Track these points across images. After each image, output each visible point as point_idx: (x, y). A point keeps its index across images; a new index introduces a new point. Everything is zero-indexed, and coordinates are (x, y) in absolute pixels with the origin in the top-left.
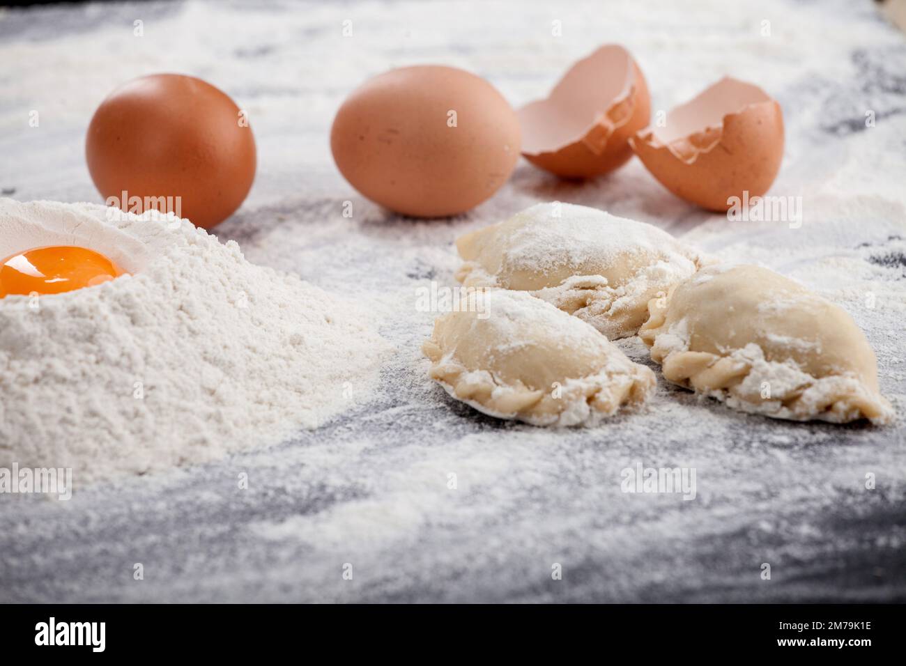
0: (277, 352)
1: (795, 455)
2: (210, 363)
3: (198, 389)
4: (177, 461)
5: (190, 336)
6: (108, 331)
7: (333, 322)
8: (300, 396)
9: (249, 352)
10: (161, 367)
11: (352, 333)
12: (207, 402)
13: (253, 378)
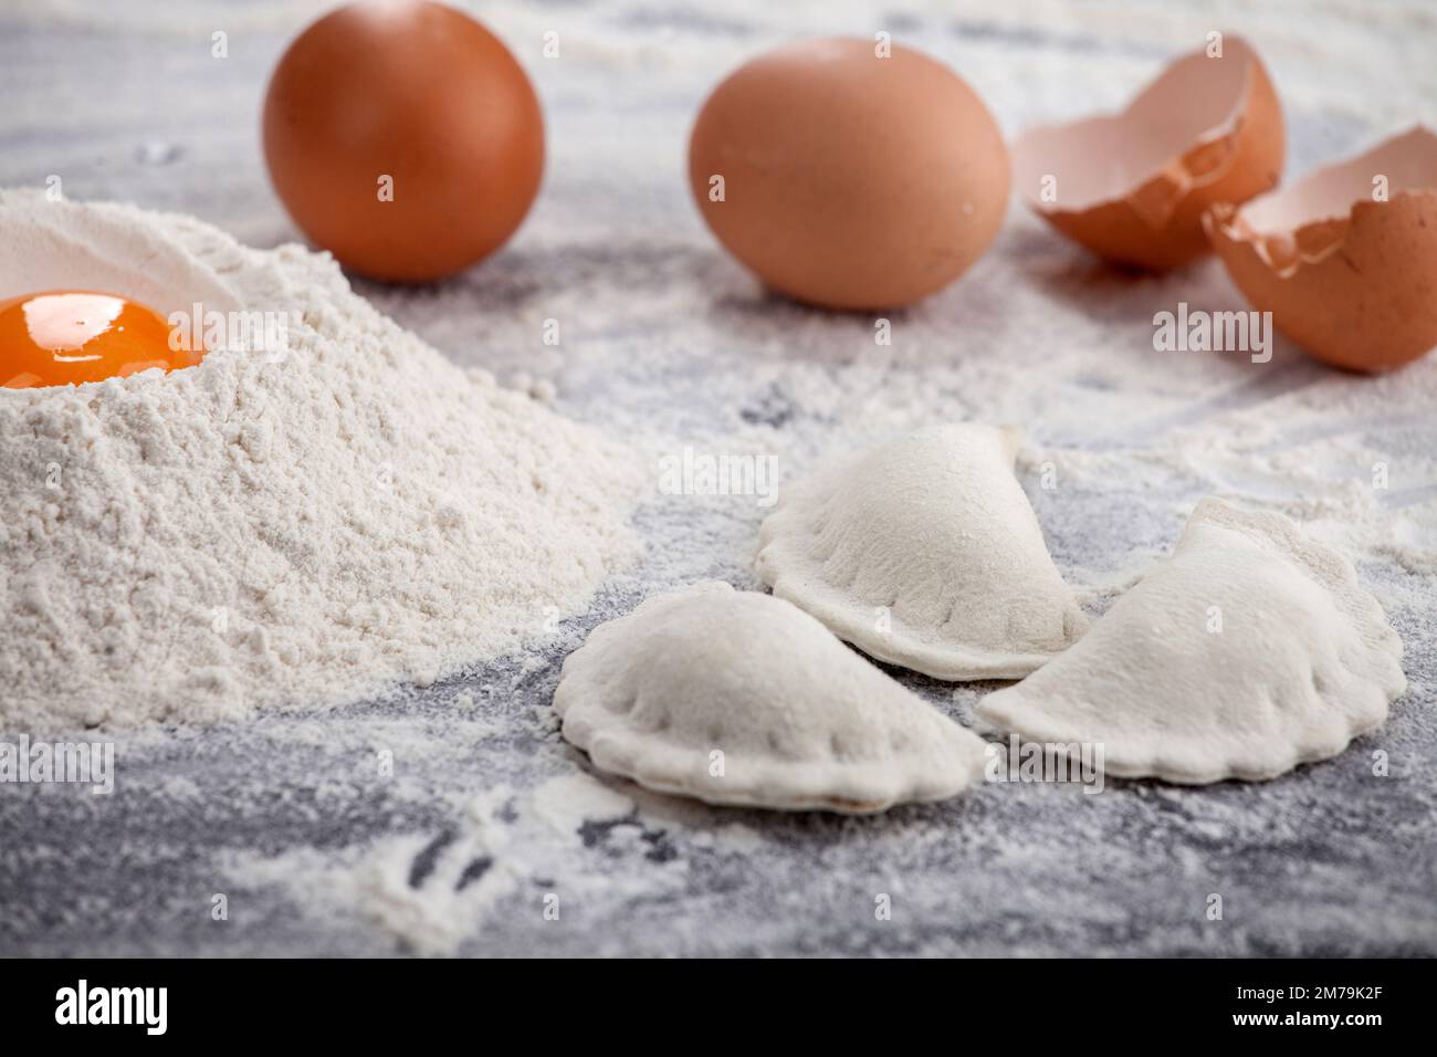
0: (403, 538)
1: (1216, 865)
2: (269, 544)
3: (232, 587)
4: (159, 712)
5: (243, 491)
6: (91, 467)
7: (545, 490)
8: (428, 620)
9: (348, 532)
10: (174, 541)
11: (574, 513)
12: (246, 613)
13: (345, 579)
